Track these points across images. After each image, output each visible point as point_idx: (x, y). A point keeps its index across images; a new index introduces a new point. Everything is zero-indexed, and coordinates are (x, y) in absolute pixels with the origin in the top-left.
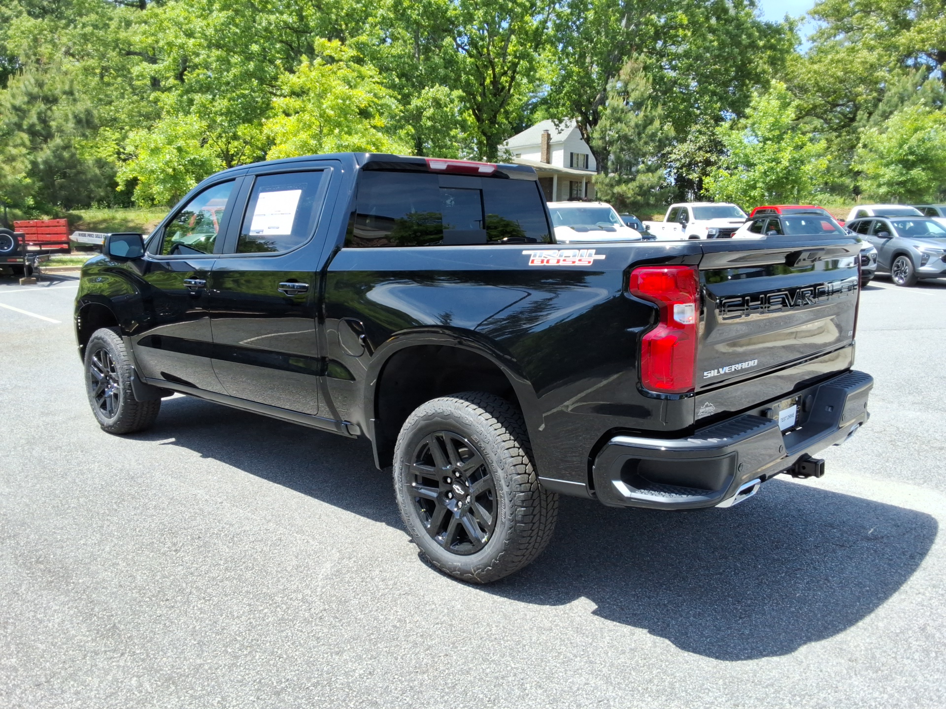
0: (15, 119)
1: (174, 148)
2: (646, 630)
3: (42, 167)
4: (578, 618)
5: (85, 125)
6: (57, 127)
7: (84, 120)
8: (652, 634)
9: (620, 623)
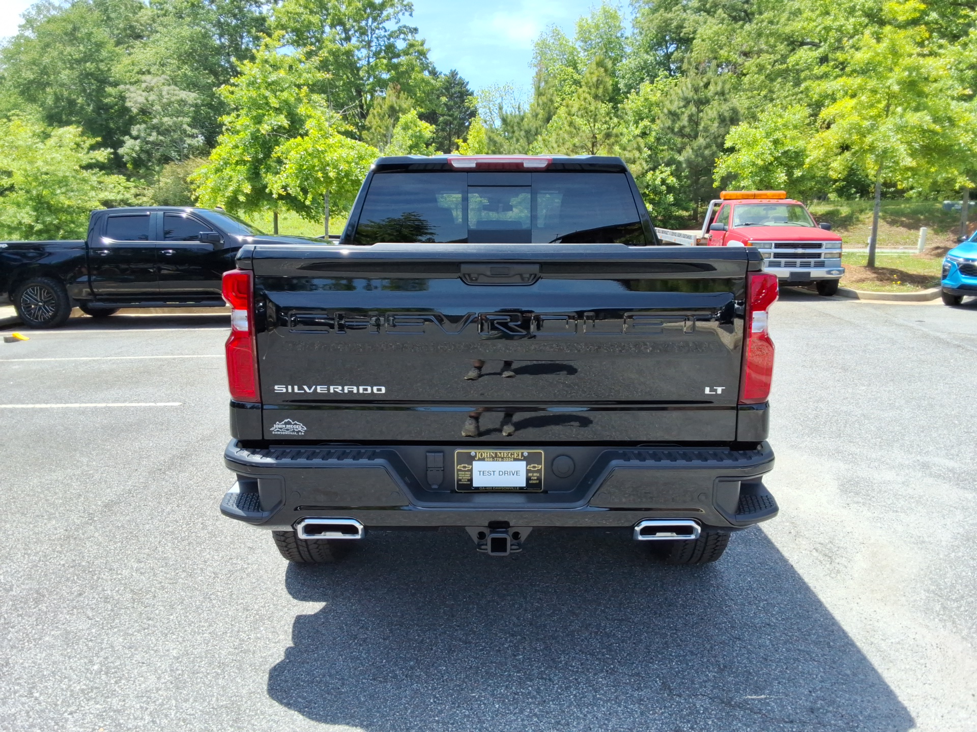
0: (669, 123)
1: (771, 142)
2: (292, 645)
3: (684, 165)
4: (281, 613)
5: (729, 123)
6: (704, 127)
7: (728, 119)
8: (287, 649)
9: (293, 631)
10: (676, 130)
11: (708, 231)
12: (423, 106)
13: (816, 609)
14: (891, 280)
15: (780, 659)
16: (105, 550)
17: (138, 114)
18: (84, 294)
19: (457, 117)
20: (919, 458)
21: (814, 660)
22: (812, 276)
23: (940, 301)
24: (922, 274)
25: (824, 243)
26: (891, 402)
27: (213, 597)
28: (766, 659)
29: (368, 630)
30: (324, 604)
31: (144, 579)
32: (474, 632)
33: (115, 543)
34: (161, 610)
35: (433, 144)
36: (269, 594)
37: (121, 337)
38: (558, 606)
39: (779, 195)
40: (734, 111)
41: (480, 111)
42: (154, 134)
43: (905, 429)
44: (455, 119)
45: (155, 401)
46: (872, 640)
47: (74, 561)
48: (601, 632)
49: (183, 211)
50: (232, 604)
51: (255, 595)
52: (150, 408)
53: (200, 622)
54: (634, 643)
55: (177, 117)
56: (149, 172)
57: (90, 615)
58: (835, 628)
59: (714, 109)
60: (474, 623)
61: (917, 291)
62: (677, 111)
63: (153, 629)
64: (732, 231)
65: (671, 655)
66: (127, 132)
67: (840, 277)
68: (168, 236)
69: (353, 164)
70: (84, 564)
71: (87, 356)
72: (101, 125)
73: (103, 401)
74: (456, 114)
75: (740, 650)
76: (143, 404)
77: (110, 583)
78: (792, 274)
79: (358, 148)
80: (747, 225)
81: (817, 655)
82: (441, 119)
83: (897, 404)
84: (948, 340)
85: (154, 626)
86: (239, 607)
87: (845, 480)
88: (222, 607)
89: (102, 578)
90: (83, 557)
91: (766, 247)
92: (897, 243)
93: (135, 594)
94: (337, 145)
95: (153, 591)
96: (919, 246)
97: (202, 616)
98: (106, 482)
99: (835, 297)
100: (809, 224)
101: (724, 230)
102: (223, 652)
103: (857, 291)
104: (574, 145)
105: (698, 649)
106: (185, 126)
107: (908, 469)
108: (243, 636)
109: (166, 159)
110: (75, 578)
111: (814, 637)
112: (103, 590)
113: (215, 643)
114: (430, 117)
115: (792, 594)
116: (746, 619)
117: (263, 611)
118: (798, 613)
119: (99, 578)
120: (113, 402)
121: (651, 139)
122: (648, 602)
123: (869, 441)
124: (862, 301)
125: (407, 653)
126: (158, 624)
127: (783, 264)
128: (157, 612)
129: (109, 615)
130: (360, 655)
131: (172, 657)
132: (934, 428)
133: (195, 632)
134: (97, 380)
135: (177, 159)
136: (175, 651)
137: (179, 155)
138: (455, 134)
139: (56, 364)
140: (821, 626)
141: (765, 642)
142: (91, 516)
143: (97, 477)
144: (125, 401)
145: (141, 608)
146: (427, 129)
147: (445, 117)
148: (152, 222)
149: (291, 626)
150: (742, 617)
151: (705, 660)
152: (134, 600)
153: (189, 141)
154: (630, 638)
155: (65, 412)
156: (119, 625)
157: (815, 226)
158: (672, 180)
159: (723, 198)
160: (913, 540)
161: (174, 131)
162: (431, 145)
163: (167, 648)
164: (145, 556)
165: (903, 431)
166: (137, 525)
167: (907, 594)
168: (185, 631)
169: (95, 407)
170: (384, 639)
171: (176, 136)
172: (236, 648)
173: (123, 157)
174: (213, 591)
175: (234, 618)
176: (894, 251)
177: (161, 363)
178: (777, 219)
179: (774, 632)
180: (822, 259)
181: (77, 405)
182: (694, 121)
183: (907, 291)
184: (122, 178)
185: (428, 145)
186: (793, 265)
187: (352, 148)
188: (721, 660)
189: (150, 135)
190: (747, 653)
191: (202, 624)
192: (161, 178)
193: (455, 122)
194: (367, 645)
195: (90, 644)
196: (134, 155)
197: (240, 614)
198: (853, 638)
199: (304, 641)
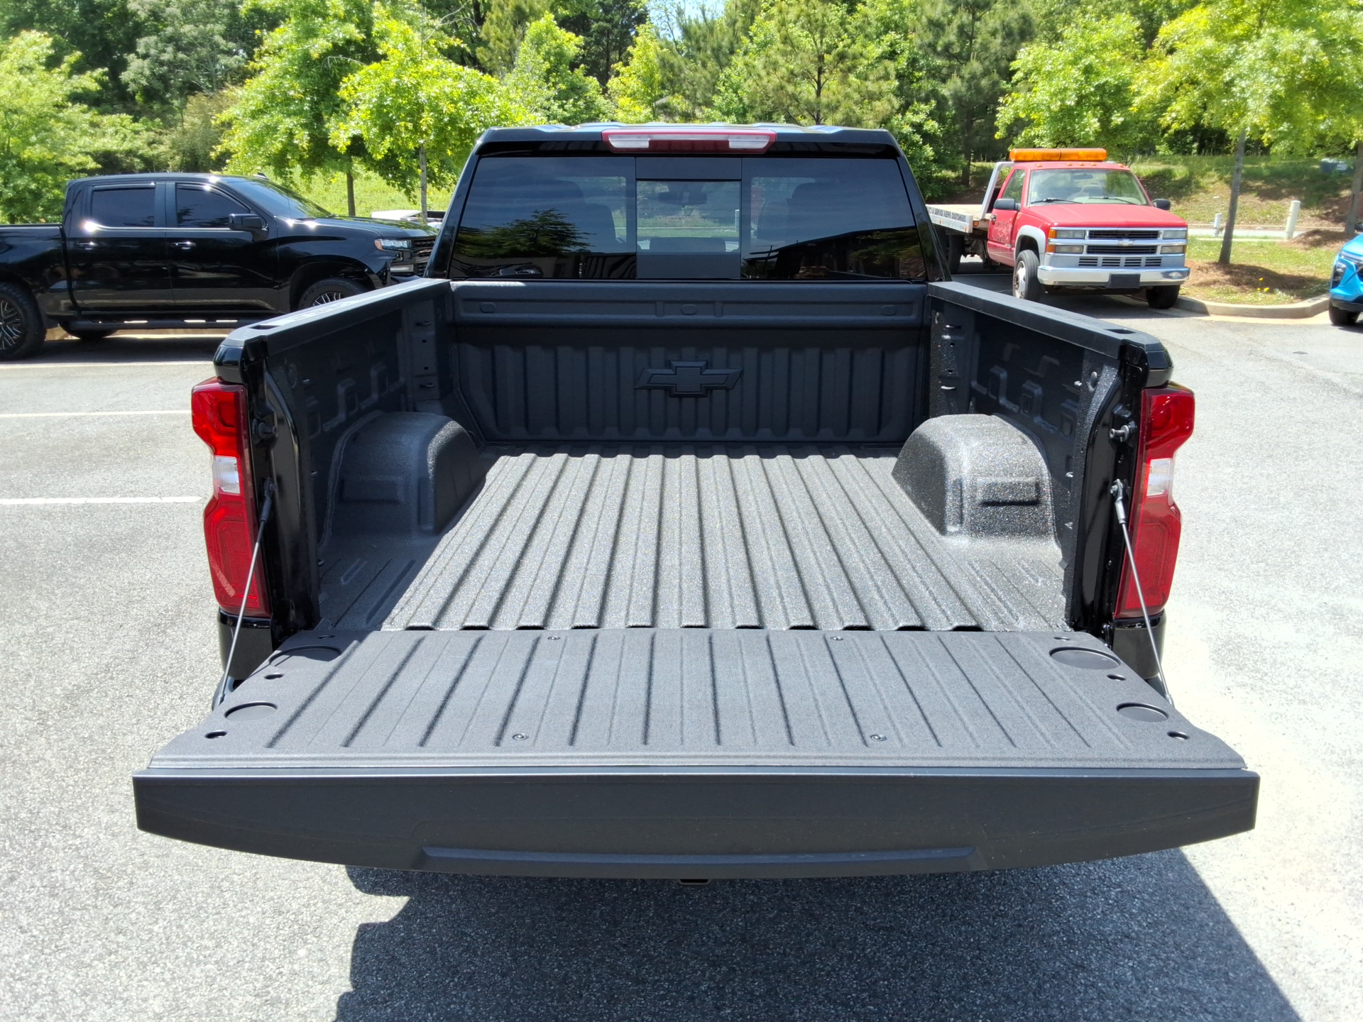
0: (929, 38)
1: (1079, 70)
2: (350, 989)
3: (950, 103)
4: (335, 920)
5: (1018, 38)
6: (981, 44)
7: (1016, 31)
8: (341, 998)
9: (353, 959)
10: (939, 49)
11: (990, 209)
12: (568, 5)
13: (1200, 903)
14: (1254, 285)
15: (1152, 1010)
16: (60, 787)
17: (147, 20)
18: (62, 308)
19: (617, 23)
20: (1326, 598)
21: (1206, 1010)
22: (1142, 280)
23: (1325, 317)
24: (1296, 274)
25: (1161, 230)
26: (1272, 496)
27: (226, 884)
28: (1129, 1011)
29: (476, 955)
30: (405, 899)
31: (117, 845)
32: (651, 959)
33: (77, 771)
34: (139, 913)
35: (582, 66)
36: (317, 879)
37: (119, 375)
38: (786, 900)
39: (1097, 155)
40: (1025, 19)
41: (652, 14)
42: (170, 49)
43: (1299, 545)
44: (615, 26)
45: (160, 495)
46: (1294, 964)
47: (8, 808)
48: (859, 957)
49: (205, 181)
50: (256, 899)
51: (294, 882)
52: (152, 507)
53: (202, 938)
54: (913, 979)
55: (205, 24)
56: (166, 107)
57: (24, 923)
58: (1234, 942)
59: (997, 16)
60: (650, 938)
61: (1292, 302)
62: (942, 19)
63: (125, 953)
64: (1026, 211)
65: (974, 1003)
66: (131, 48)
67: (1182, 282)
68: (185, 217)
69: (461, 104)
70: (23, 815)
71: (66, 410)
72: (94, 36)
73: (83, 493)
74: (617, 18)
75: (1086, 992)
76: (141, 500)
77: (62, 854)
78: (1113, 277)
79: (467, 78)
80: (1048, 201)
81: (1210, 1001)
82: (594, 26)
83: (1282, 500)
84: (1345, 386)
85: (128, 948)
86: (266, 907)
87: (1219, 642)
88: (240, 906)
89: (50, 846)
90: (23, 801)
91: (1077, 236)
92: (1254, 220)
93: (102, 877)
94: (435, 73)
95: (129, 871)
96: (1288, 226)
97: (206, 925)
98: (71, 649)
99: (1173, 311)
100: (1140, 199)
101: (1015, 208)
102: (236, 1004)
103: (1206, 303)
104: (792, 72)
105: (1018, 989)
106: (218, 38)
107: (1312, 619)
108: (271, 968)
109: (191, 88)
110: (7, 844)
111: (1201, 961)
112: (51, 870)
113: (223, 984)
114: (575, 24)
115: (1160, 874)
116: (1091, 926)
117: (305, 917)
118: (1172, 911)
119: (44, 845)
120: (98, 495)
121: (903, 62)
122: (931, 891)
123: (1248, 567)
124: (1212, 318)
125: (541, 1004)
126: (132, 943)
127: (1100, 262)
128: (133, 916)
129: (54, 922)
130: (462, 1009)
131: (151, 1014)
132: (1342, 542)
133: (192, 960)
134: (77, 453)
135: (208, 88)
136: (158, 1001)
137: (211, 82)
138: (615, 49)
139: (18, 425)
140: (1211, 938)
141: (1125, 974)
142: (43, 718)
143: (59, 639)
144: (115, 494)
145: (107, 910)
146: (571, 43)
147: (601, 23)
148: (158, 197)
149: (350, 948)
150: (1084, 920)
151: (1031, 1014)
152: (97, 891)
153: (224, 60)
154: (905, 968)
155: (22, 513)
156: (69, 945)
157: (1147, 204)
158: (932, 126)
159: (1013, 160)
160: (1335, 757)
161: (202, 45)
162: (578, 66)
163: (144, 995)
164: (122, 798)
165: (1296, 549)
166: (114, 736)
167: (1338, 867)
168: (177, 958)
169: (68, 505)
170: (504, 975)
171: (204, 52)
172: (257, 996)
173: (127, 85)
174: (228, 872)
175: (258, 929)
176: (1251, 233)
177: (175, 423)
178: (1092, 192)
179: (1137, 953)
180: (1158, 254)
181: (40, 501)
182: (966, 34)
183: (1277, 302)
184: (127, 118)
185: (573, 66)
186: (1115, 264)
187: (459, 78)
188: (1055, 1012)
189: (164, 51)
190: (1099, 997)
191: (205, 942)
192: (185, 117)
193: (616, 31)
194: (475, 988)
195: (19, 986)
196: (144, 82)
197: (268, 921)
198: (1264, 962)
199: (370, 980)
